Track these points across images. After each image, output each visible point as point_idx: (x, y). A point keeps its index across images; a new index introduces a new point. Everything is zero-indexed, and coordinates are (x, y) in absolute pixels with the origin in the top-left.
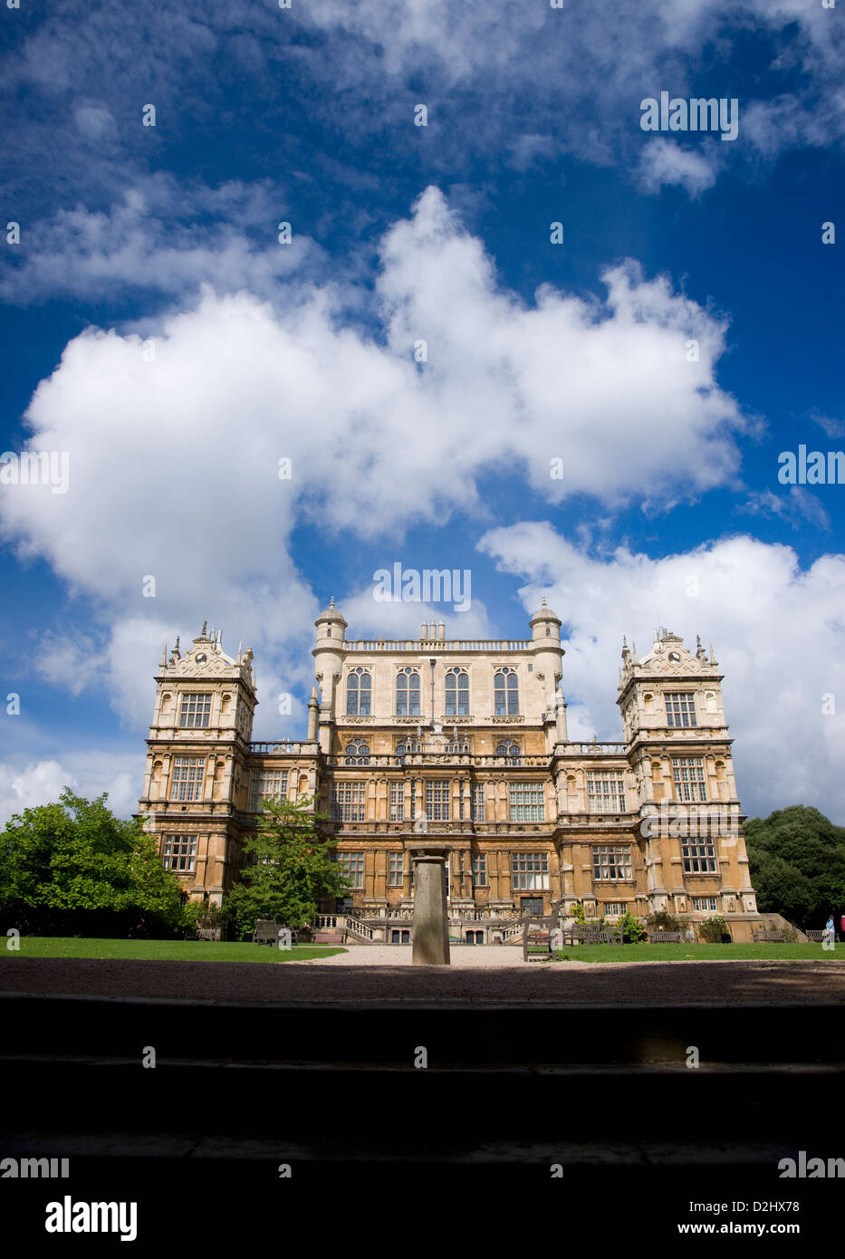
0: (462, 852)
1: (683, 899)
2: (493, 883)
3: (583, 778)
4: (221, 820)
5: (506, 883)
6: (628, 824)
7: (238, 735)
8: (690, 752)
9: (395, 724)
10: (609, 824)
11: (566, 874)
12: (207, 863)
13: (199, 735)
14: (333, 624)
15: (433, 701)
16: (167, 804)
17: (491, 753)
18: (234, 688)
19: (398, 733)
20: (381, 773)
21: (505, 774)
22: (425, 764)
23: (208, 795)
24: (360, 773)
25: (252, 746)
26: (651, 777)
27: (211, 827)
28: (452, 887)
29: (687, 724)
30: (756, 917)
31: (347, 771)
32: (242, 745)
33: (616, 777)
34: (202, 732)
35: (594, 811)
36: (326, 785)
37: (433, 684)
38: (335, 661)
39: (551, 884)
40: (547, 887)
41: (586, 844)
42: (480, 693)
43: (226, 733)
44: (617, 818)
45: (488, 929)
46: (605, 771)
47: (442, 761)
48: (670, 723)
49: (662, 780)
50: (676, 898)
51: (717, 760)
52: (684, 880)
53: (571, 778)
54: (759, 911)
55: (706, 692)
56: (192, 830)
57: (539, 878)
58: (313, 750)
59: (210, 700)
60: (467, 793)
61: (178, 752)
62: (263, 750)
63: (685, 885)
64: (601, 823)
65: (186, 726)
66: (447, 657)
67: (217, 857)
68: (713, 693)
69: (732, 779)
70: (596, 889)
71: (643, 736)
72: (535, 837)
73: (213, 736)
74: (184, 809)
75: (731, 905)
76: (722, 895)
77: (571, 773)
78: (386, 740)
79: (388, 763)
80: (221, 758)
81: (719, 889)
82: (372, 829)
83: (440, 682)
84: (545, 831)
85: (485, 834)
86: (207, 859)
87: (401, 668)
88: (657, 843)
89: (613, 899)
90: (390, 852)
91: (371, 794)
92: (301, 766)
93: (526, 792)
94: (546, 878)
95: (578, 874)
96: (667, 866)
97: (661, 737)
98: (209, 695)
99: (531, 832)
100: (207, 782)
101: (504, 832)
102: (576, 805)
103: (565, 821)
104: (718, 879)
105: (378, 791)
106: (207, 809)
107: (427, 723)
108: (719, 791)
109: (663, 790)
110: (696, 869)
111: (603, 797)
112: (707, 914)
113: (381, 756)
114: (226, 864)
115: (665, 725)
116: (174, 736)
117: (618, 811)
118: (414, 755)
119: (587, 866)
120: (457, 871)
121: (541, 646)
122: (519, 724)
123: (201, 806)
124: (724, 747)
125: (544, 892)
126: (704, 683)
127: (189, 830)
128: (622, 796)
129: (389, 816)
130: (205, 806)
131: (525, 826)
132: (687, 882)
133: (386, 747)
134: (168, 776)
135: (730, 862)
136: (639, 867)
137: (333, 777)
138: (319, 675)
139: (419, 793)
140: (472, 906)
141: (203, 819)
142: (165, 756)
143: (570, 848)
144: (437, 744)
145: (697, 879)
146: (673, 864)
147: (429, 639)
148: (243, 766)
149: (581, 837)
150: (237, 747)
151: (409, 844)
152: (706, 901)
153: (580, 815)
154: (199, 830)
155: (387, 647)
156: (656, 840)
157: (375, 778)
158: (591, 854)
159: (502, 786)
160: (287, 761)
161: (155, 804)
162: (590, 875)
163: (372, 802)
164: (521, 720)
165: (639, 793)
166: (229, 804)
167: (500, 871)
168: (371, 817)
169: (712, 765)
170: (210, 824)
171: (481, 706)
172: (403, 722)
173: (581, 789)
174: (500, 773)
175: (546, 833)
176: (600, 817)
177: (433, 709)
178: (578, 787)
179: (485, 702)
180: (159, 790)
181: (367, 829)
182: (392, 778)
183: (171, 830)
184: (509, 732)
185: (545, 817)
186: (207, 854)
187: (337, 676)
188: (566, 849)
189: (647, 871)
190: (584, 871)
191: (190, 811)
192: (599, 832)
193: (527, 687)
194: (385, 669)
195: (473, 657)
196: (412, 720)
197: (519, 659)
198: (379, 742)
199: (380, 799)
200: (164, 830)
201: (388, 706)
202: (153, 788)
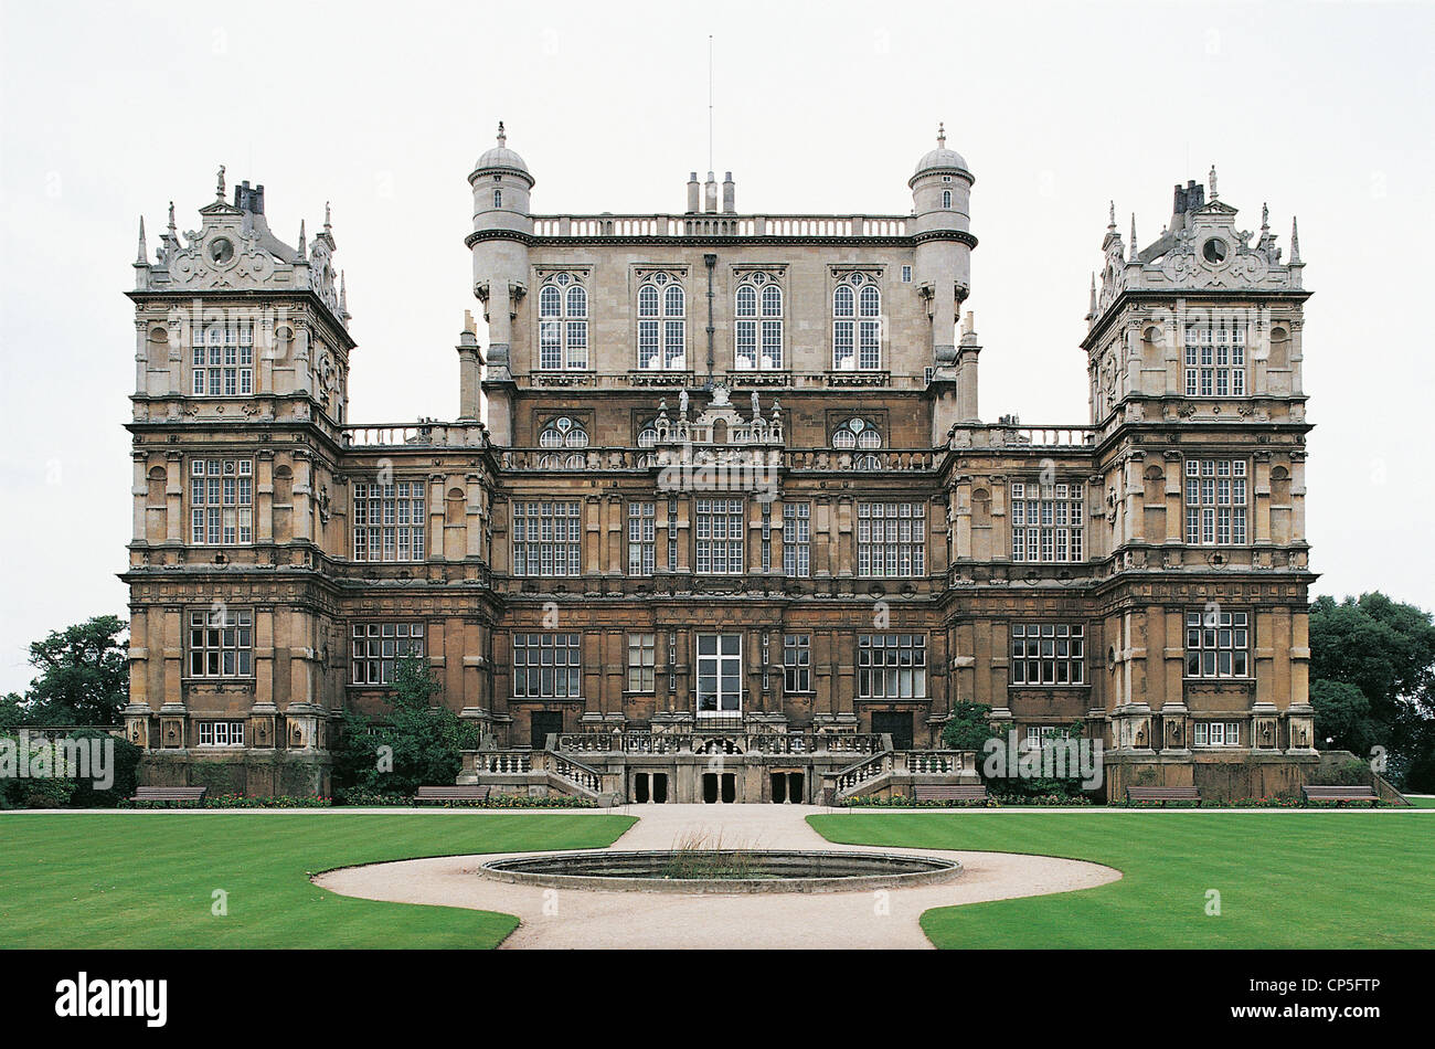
0: (766, 629)
1: (1180, 724)
2: (824, 689)
3: (1005, 494)
4: (297, 579)
5: (846, 685)
6: (1086, 583)
7: (315, 409)
8: (1223, 447)
9: (638, 387)
10: (1049, 582)
11: (962, 671)
13: (233, 413)
14: (504, 179)
15: (711, 341)
16: (184, 552)
19: (641, 404)
20: (609, 483)
21: (852, 484)
23: (266, 532)
24: (568, 483)
25: (350, 432)
26: (1141, 495)
27: (274, 593)
29: (1223, 391)
30: (1311, 757)
32: (328, 432)
34: (240, 406)
35: (1021, 557)
36: (501, 507)
37: (711, 306)
39: (930, 688)
40: (921, 694)
41: (1002, 617)
43: (289, 407)
44: (1063, 572)
45: (811, 768)
48: (1191, 388)
49: (1163, 502)
50: (1166, 721)
51: (1274, 464)
52: (1185, 689)
53: (978, 491)
54: (1317, 747)
56: (239, 600)
57: (907, 678)
58: (475, 440)
60: (776, 521)
61: (195, 447)
62: (373, 440)
63: (1185, 700)
64: (1033, 581)
65: (207, 396)
66: (740, 251)
70: (1016, 700)
72: (902, 603)
74: (220, 559)
76: (1254, 716)
77: (981, 484)
78: (621, 420)
79: (622, 463)
80: (283, 459)
81: (1250, 706)
82: (594, 591)
83: (725, 303)
84: (925, 592)
85: (809, 598)
86: (275, 650)
87: (646, 272)
88: (1141, 622)
90: (627, 630)
91: (591, 524)
92: (448, 469)
93: (888, 519)
94: (922, 677)
95: (984, 674)
96: (1156, 664)
99: (898, 594)
100: (261, 506)
101: (844, 596)
102: (990, 547)
103: (964, 575)
105: (604, 516)
106: (265, 562)
107: (698, 386)
108: (1272, 526)
109: (1161, 521)
113: (611, 451)
115: (1181, 392)
116: (184, 414)
117: (1068, 559)
118: (673, 449)
119: (1002, 660)
122: (882, 388)
123: (252, 554)
124: (1292, 439)
125: (917, 702)
127: (234, 600)
128: (1077, 531)
129: (625, 566)
130: (259, 553)
131: (885, 585)
132: (1190, 694)
133: (619, 432)
134: (181, 495)
135: (1277, 657)
136: (1099, 664)
137: (516, 491)
138: (480, 289)
139: (683, 523)
140: (782, 730)
141: (259, 578)
142: (168, 457)
143: (971, 628)
144: (719, 426)
145: (1210, 687)
146: (1167, 660)
147: (702, 210)
148: (333, 474)
149: (992, 606)
150: (314, 435)
151: (666, 618)
152: (1220, 727)
153: (994, 566)
154: (254, 599)
155: (619, 230)
156: (1138, 616)
157: (598, 492)
158: (1010, 638)
159: (845, 509)
160: (419, 462)
161: (161, 553)
162: (1005, 677)
163: (593, 539)
164: (883, 381)
165: (1113, 524)
166: (309, 549)
167: (834, 666)
168: (593, 568)
169: (1264, 474)
170: (274, 589)
171: (806, 350)
172: (652, 384)
173: (997, 515)
174: (841, 483)
175: (925, 597)
176: (1032, 570)
177: (711, 358)
178: (994, 511)
179: (815, 342)
180: (166, 524)
181: (585, 590)
182: (629, 491)
183: (198, 600)
184: (860, 404)
185: (924, 567)
186: (273, 645)
187: (518, 289)
188: (964, 629)
189: (1114, 670)
190: (994, 669)
191: (232, 564)
192: (1028, 597)
193: (899, 312)
194: (613, 275)
195: (793, 250)
196: (670, 380)
197: (887, 256)
198: (605, 423)
199: (610, 532)
200: (185, 601)
201: (622, 351)
202: (154, 522)
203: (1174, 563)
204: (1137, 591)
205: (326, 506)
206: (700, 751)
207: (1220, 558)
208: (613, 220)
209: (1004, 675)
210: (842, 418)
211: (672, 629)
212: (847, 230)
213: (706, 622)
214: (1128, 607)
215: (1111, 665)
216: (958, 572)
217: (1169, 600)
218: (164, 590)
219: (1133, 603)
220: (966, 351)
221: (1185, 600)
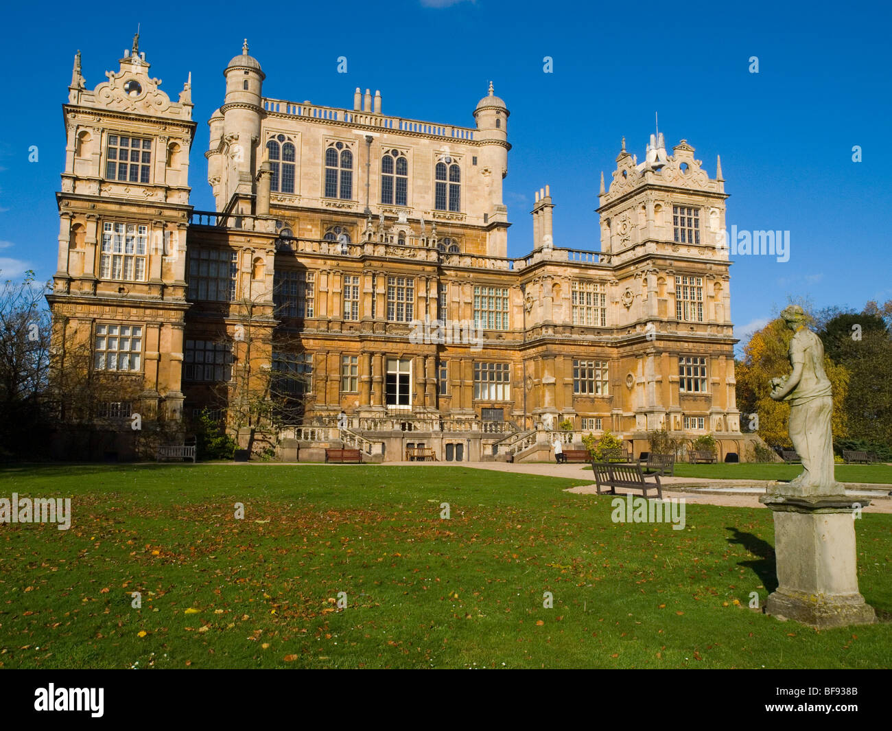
0: (426, 357)
1: (679, 417)
2: (456, 394)
3: (569, 287)
4: (176, 307)
5: (469, 392)
6: (609, 339)
8: (693, 270)
9: (325, 208)
10: (591, 337)
11: (547, 387)
12: (159, 361)
13: (136, 193)
14: (251, 74)
15: (368, 185)
16: (96, 283)
18: (185, 134)
19: (327, 217)
20: (334, 263)
21: (472, 275)
22: (387, 256)
23: (155, 274)
26: (656, 292)
27: (162, 316)
28: (414, 396)
29: (690, 241)
30: (738, 435)
33: (599, 289)
34: (142, 190)
37: (368, 166)
38: (251, 120)
39: (513, 395)
40: (509, 398)
41: (568, 356)
42: (420, 182)
44: (598, 331)
45: (469, 441)
46: (590, 281)
47: (406, 255)
48: (676, 238)
49: (665, 296)
50: (672, 416)
51: (715, 282)
52: (680, 398)
53: (556, 285)
54: (741, 430)
55: (712, 209)
56: (135, 319)
57: (500, 387)
58: (270, 227)
59: (149, 147)
60: (434, 293)
61: (107, 213)
62: (205, 222)
63: (680, 405)
64: (584, 336)
65: (117, 180)
66: (386, 136)
67: (173, 354)
68: (717, 210)
69: (728, 301)
70: (576, 403)
71: (651, 249)
72: (500, 346)
73: (159, 196)
74: (121, 290)
75: (719, 425)
76: (711, 414)
77: (557, 280)
78: (314, 225)
80: (171, 227)
81: (709, 408)
82: (323, 328)
83: (377, 165)
84: (508, 339)
86: (160, 355)
87: (331, 141)
88: (659, 361)
89: (591, 414)
90: (343, 355)
91: (322, 286)
92: (255, 245)
93: (490, 297)
94: (509, 389)
95: (559, 387)
96: (666, 384)
97: (668, 251)
98: (148, 141)
99: (495, 340)
100: (154, 257)
102: (561, 316)
103: (550, 331)
104: (708, 399)
105: (330, 283)
106: (156, 293)
107: (362, 210)
108: (716, 313)
109: (666, 307)
110: (689, 389)
111: (585, 308)
112: (696, 432)
114: (184, 363)
115: (672, 239)
116: (100, 190)
117: (599, 325)
118: (373, 244)
119: (569, 379)
120: (421, 379)
121: (489, 137)
122: (461, 222)
123: (146, 288)
124: (723, 268)
125: (506, 403)
126: (711, 199)
127: (132, 318)
128: (603, 310)
129: (343, 314)
130: (152, 288)
131: (489, 334)
132: (682, 401)
133: (313, 233)
134: (95, 244)
135: (721, 382)
136: (618, 383)
139: (381, 289)
141: (151, 306)
142: (88, 218)
143: (553, 361)
144: (402, 235)
145: (691, 398)
146: (672, 382)
149: (565, 349)
151: (370, 346)
152: (695, 419)
153: (565, 327)
154: (146, 319)
155: (315, 114)
156: (657, 357)
157: (327, 268)
158: (573, 368)
159: (468, 289)
160: (237, 238)
161: (79, 282)
162: (571, 390)
163: (323, 296)
164: (462, 219)
165: (628, 308)
167: (462, 380)
168: (323, 314)
169: (711, 285)
170: (161, 312)
171: (422, 197)
172: (333, 206)
173: (566, 299)
174: (466, 274)
175: (510, 342)
176: (583, 330)
177: (368, 196)
178: (563, 296)
179: (426, 193)
180: (83, 263)
181: (318, 327)
182: (346, 269)
183: (105, 316)
184: (450, 230)
185: (508, 325)
186: (159, 351)
187: (256, 140)
188: (550, 361)
189: (632, 387)
190: (566, 385)
191: (131, 294)
192: (583, 345)
193: (471, 181)
194: (312, 140)
195: (414, 139)
196: (344, 205)
197: (464, 149)
198: (305, 227)
199: (333, 293)
200: (95, 316)
201: (316, 185)
202: (74, 260)
203: (673, 329)
207: (693, 328)
208: (312, 108)
209: (571, 388)
210: (439, 237)
211: (372, 354)
212: (444, 132)
213: (393, 351)
214: (652, 353)
215: (629, 385)
216: (547, 329)
217: (671, 350)
218: (79, 307)
219: (654, 351)
220: (546, 206)
221: (679, 350)
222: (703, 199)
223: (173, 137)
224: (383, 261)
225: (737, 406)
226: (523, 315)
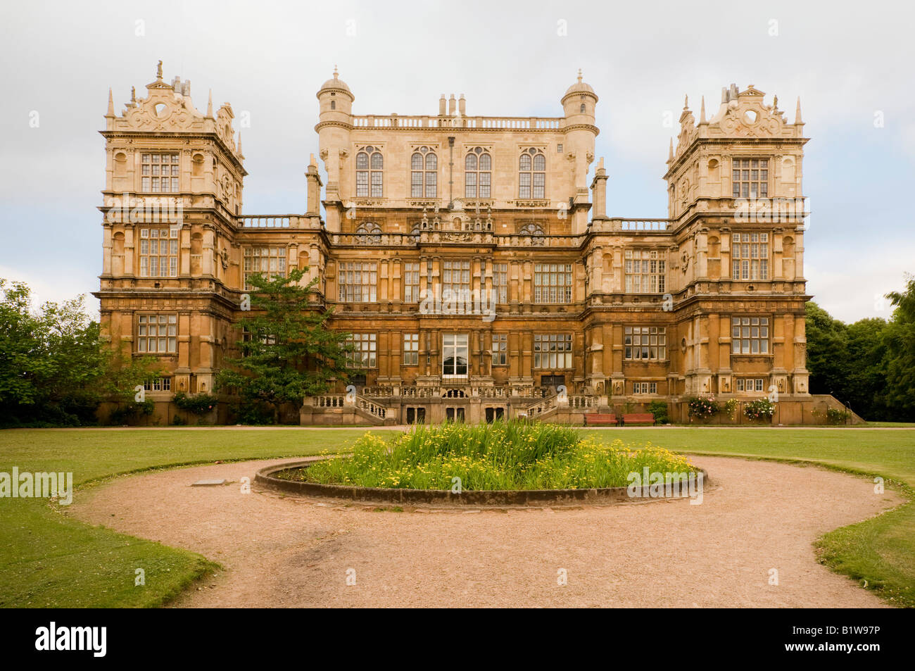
0: (481, 331)
3: (622, 256)
4: (204, 297)
5: (527, 362)
7: (218, 202)
8: (755, 226)
9: (410, 207)
10: (646, 304)
11: (595, 354)
12: (190, 343)
14: (337, 95)
15: (451, 182)
16: (134, 280)
17: (513, 233)
18: (207, 145)
19: (412, 215)
20: (394, 252)
21: (531, 254)
22: (442, 242)
23: (186, 270)
24: (370, 252)
25: (242, 220)
26: (706, 252)
27: (191, 305)
28: (470, 366)
30: (807, 398)
31: (356, 249)
32: (228, 218)
33: (657, 256)
35: (629, 291)
36: (332, 265)
37: (451, 164)
38: (341, 137)
39: (574, 362)
41: (619, 323)
42: (503, 175)
43: (201, 200)
44: (655, 298)
46: (646, 249)
47: (461, 240)
48: (737, 193)
51: (785, 235)
52: (732, 360)
53: (606, 255)
54: (810, 392)
55: (785, 157)
56: (169, 308)
57: (561, 356)
58: (315, 224)
60: (488, 273)
63: (732, 366)
64: (636, 304)
65: (150, 192)
66: (468, 135)
67: (202, 337)
68: (793, 159)
69: (801, 257)
70: (627, 368)
71: (702, 208)
72: (561, 318)
73: (185, 203)
74: (157, 285)
75: (781, 386)
76: (771, 376)
77: (608, 251)
78: (400, 222)
79: (401, 241)
80: (197, 229)
81: (769, 370)
82: (384, 310)
83: (459, 162)
84: (572, 311)
85: (507, 315)
86: (191, 337)
87: (415, 147)
88: (706, 323)
89: (643, 378)
90: (404, 332)
91: (384, 274)
92: (299, 241)
93: (550, 273)
95: (608, 354)
96: (714, 346)
97: (722, 208)
99: (556, 313)
100: (183, 255)
101: (527, 313)
102: (610, 284)
103: (598, 301)
104: (769, 360)
105: (391, 271)
106: (185, 286)
107: (445, 206)
108: (784, 269)
109: (718, 267)
111: (641, 276)
112: (752, 394)
113: (394, 235)
115: (730, 195)
117: (657, 292)
118: (430, 233)
119: (618, 346)
120: (476, 351)
121: (574, 123)
122: (545, 208)
123: (177, 283)
125: (567, 370)
127: (165, 309)
128: (662, 277)
129: (403, 296)
130: (182, 282)
131: (550, 307)
132: (734, 363)
134: (133, 248)
135: (786, 343)
136: (674, 348)
137: (340, 257)
138: (323, 153)
139: (436, 273)
140: (491, 384)
141: (181, 297)
142: (126, 226)
143: (601, 329)
144: (457, 222)
145: (746, 359)
146: (721, 344)
147: (447, 114)
148: (231, 242)
149: (614, 317)
150: (217, 217)
151: (425, 324)
152: (751, 381)
153: (614, 296)
154: (177, 308)
155: (400, 123)
156: (704, 319)
157: (387, 257)
158: (624, 335)
159: (527, 266)
160: (283, 236)
161: (121, 281)
162: (621, 355)
163: (384, 283)
164: (546, 204)
165: (685, 272)
166: (212, 280)
167: (521, 352)
168: (384, 297)
169: (779, 240)
170: (190, 302)
171: (504, 188)
172: (418, 205)
173: (617, 268)
174: (525, 253)
175: (572, 314)
176: (636, 297)
177: (451, 192)
178: (615, 265)
179: (509, 184)
180: (124, 265)
181: (379, 310)
182: (405, 257)
183: (143, 308)
184: (534, 216)
185: (571, 298)
186: (190, 334)
187: (344, 153)
188: (597, 330)
189: (686, 351)
190: (614, 351)
191: (166, 288)
192: (634, 312)
193: (556, 168)
194: (398, 147)
195: (497, 135)
196: (428, 203)
197: (548, 139)
198: (392, 226)
199: (394, 279)
200: (135, 308)
201: (402, 187)
202: (116, 264)
203: (725, 289)
204: (704, 305)
205: (226, 259)
206: (444, 396)
207: (752, 287)
208: (398, 118)
210: (523, 223)
211: (428, 331)
212: (528, 125)
213: (448, 327)
214: (698, 315)
215: (684, 349)
216: (594, 298)
217: (722, 311)
218: (121, 302)
219: (700, 313)
220: (599, 179)
221: (732, 311)
222: (773, 147)
223: (196, 150)
224: (437, 247)
225: (807, 367)
226: (584, 288)
